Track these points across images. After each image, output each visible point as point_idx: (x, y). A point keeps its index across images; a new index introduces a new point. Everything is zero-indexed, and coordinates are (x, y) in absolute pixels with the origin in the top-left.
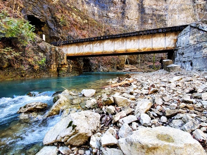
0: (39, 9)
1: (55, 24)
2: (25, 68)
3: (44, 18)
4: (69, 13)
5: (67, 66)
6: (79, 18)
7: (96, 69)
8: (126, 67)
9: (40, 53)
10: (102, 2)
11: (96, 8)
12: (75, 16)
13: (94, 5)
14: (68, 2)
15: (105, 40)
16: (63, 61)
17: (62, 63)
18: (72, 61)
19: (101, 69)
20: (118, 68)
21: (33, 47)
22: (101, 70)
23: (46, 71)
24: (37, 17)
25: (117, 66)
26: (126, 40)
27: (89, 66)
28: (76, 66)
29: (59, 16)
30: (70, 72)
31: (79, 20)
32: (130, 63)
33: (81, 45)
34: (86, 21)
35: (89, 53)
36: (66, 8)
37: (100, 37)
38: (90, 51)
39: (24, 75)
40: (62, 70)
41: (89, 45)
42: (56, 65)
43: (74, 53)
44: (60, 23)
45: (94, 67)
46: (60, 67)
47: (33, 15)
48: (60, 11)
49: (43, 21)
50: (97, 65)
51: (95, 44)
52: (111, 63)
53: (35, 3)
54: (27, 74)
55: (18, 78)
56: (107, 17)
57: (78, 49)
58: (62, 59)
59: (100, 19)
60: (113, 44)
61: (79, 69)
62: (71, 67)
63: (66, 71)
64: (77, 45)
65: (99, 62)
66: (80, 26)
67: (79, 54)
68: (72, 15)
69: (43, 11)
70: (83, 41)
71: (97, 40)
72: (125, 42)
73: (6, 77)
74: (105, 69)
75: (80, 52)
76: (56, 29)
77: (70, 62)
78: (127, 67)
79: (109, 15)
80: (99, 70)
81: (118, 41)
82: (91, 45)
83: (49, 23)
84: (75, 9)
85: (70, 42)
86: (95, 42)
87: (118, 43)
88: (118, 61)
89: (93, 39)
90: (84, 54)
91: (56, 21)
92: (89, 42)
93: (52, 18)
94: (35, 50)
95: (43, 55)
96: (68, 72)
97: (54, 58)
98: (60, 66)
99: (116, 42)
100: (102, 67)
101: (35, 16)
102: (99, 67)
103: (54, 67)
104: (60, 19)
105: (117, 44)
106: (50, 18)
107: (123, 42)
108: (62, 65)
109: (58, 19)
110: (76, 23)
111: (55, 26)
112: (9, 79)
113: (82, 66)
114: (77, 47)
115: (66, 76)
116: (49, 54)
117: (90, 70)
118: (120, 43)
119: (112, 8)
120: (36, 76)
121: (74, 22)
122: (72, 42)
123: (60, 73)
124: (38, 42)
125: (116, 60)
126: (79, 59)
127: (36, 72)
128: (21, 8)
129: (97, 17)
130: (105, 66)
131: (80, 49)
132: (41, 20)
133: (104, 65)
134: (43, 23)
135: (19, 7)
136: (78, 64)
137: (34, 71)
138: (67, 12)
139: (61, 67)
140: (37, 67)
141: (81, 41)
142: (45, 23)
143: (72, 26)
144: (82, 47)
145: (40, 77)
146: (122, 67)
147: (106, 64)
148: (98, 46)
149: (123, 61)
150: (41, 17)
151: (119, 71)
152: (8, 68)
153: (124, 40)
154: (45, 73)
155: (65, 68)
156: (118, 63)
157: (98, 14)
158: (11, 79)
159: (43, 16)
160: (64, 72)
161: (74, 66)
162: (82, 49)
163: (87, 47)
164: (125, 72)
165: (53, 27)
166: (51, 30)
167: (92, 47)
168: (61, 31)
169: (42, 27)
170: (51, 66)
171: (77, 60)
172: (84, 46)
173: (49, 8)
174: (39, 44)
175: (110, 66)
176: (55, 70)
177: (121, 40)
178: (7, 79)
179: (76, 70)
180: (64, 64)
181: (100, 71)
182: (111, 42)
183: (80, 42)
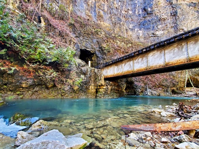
0: (90, 44)
1: (102, 53)
2: (67, 88)
3: (93, 49)
4: (114, 41)
5: (105, 87)
6: (123, 43)
7: (142, 92)
8: (188, 91)
9: (82, 75)
10: (148, 24)
11: (140, 32)
12: (119, 43)
13: (138, 30)
14: (113, 33)
15: (150, 52)
16: (100, 82)
17: (100, 84)
18: (111, 82)
19: (149, 92)
20: (174, 92)
21: (77, 71)
22: (149, 94)
23: (85, 92)
24: (88, 50)
25: (172, 89)
26: (187, 43)
27: (133, 89)
28: (116, 87)
29: (104, 45)
30: (108, 94)
31: (123, 46)
32: (195, 86)
33: (120, 65)
34: (130, 45)
35: (129, 72)
36: (111, 38)
37: (142, 50)
38: (130, 69)
39: (63, 95)
40: (100, 91)
41: (129, 63)
42: (94, 86)
43: (113, 74)
44: (105, 51)
45: (139, 90)
46: (98, 89)
47: (85, 48)
48: (106, 41)
49: (93, 52)
50: (143, 87)
51: (136, 60)
52: (163, 86)
53: (87, 39)
54: (67, 94)
55: (58, 97)
56: (154, 36)
57: (117, 69)
58: (99, 80)
59: (145, 41)
60: (162, 55)
61: (120, 91)
62: (110, 88)
63: (104, 92)
64: (116, 65)
65: (145, 84)
66: (123, 50)
67: (118, 74)
68: (116, 42)
69: (93, 45)
70: (122, 59)
71: (138, 55)
72: (185, 47)
73: (49, 95)
74: (154, 92)
75: (119, 72)
76: (102, 56)
77: (108, 83)
78: (190, 90)
79: (157, 34)
80: (146, 93)
81: (171, 48)
82: (131, 62)
83: (97, 53)
84: (119, 37)
85: (109, 63)
86: (136, 58)
87: (172, 51)
88: (174, 82)
89: (133, 55)
90: (123, 73)
91: (102, 50)
92: (128, 60)
93: (100, 48)
94: (78, 73)
95: (84, 77)
96: (106, 93)
97: (93, 80)
98: (98, 87)
99: (166, 51)
100: (149, 89)
101: (87, 49)
102: (146, 90)
103: (92, 88)
104: (105, 48)
105: (170, 53)
106: (98, 49)
107: (180, 49)
108: (100, 86)
109: (104, 48)
110: (119, 48)
111: (101, 54)
112: (51, 98)
113: (125, 89)
114: (116, 67)
115: (103, 98)
116: (89, 75)
117: (135, 93)
118: (175, 51)
119: (159, 27)
120: (75, 96)
121: (118, 48)
122: (111, 63)
123: (97, 95)
124: (81, 66)
125: (171, 82)
126: (121, 81)
127: (75, 93)
128: (74, 43)
129: (142, 40)
130: (155, 88)
131: (119, 69)
132: (91, 51)
133: (152, 88)
134: (93, 54)
135: (72, 42)
136: (119, 86)
137: (74, 91)
138: (112, 41)
139: (100, 88)
140: (76, 88)
141: (120, 60)
142: (94, 53)
143: (116, 51)
144: (121, 66)
145: (78, 97)
146: (180, 91)
147: (155, 87)
148: (140, 63)
149: (182, 82)
150: (91, 50)
151: (175, 95)
152: (53, 88)
153: (183, 45)
154: (83, 94)
155: (103, 90)
156: (174, 85)
157: (144, 36)
158: (53, 97)
159: (93, 48)
160: (101, 94)
161: (113, 88)
162: (122, 69)
163: (126, 65)
164: (186, 97)
165: (99, 55)
166: (98, 58)
167: (132, 65)
168: (106, 57)
169: (92, 57)
170: (89, 87)
171: (118, 82)
172: (123, 65)
173: (97, 41)
174: (82, 68)
175: (161, 89)
176: (93, 91)
177: (177, 46)
178: (49, 98)
179: (115, 93)
180: (102, 85)
181: (147, 95)
182: (159, 53)
183: (118, 62)
